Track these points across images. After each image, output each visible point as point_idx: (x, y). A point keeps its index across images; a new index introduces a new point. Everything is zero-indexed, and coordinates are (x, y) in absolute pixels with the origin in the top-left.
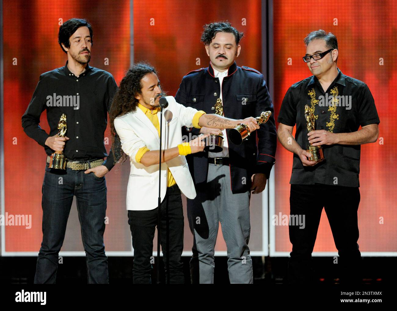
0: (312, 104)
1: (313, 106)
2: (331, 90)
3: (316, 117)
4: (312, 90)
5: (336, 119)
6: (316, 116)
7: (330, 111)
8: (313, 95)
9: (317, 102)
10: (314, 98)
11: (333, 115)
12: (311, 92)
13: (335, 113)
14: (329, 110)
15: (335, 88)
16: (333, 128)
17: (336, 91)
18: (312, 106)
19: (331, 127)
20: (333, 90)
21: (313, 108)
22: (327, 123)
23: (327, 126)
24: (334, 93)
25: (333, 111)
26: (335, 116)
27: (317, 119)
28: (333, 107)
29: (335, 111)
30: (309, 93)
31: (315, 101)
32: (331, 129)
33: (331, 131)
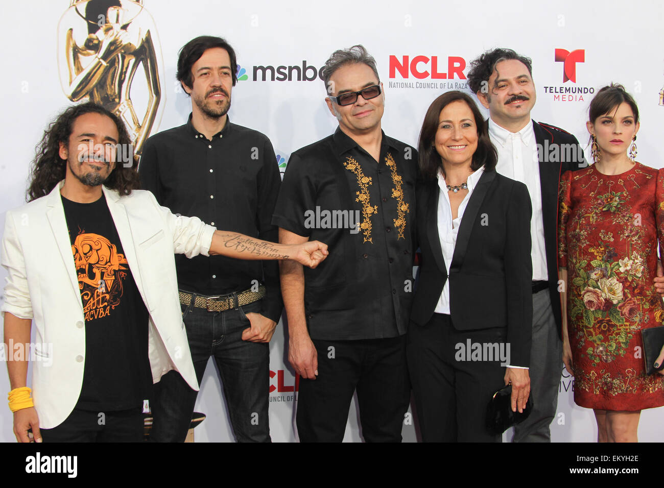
0: (361, 185)
1: (365, 190)
2: (386, 159)
3: (375, 210)
5: (406, 212)
6: (374, 208)
7: (396, 198)
9: (370, 181)
10: (361, 174)
13: (403, 200)
14: (393, 196)
15: (388, 155)
16: (403, 228)
17: (392, 161)
18: (363, 189)
19: (401, 226)
21: (366, 193)
22: (395, 220)
23: (394, 225)
24: (390, 165)
25: (399, 197)
26: (404, 208)
27: (376, 212)
28: (398, 190)
29: (402, 198)
30: (346, 166)
31: (365, 180)
32: (400, 231)
33: (401, 235)
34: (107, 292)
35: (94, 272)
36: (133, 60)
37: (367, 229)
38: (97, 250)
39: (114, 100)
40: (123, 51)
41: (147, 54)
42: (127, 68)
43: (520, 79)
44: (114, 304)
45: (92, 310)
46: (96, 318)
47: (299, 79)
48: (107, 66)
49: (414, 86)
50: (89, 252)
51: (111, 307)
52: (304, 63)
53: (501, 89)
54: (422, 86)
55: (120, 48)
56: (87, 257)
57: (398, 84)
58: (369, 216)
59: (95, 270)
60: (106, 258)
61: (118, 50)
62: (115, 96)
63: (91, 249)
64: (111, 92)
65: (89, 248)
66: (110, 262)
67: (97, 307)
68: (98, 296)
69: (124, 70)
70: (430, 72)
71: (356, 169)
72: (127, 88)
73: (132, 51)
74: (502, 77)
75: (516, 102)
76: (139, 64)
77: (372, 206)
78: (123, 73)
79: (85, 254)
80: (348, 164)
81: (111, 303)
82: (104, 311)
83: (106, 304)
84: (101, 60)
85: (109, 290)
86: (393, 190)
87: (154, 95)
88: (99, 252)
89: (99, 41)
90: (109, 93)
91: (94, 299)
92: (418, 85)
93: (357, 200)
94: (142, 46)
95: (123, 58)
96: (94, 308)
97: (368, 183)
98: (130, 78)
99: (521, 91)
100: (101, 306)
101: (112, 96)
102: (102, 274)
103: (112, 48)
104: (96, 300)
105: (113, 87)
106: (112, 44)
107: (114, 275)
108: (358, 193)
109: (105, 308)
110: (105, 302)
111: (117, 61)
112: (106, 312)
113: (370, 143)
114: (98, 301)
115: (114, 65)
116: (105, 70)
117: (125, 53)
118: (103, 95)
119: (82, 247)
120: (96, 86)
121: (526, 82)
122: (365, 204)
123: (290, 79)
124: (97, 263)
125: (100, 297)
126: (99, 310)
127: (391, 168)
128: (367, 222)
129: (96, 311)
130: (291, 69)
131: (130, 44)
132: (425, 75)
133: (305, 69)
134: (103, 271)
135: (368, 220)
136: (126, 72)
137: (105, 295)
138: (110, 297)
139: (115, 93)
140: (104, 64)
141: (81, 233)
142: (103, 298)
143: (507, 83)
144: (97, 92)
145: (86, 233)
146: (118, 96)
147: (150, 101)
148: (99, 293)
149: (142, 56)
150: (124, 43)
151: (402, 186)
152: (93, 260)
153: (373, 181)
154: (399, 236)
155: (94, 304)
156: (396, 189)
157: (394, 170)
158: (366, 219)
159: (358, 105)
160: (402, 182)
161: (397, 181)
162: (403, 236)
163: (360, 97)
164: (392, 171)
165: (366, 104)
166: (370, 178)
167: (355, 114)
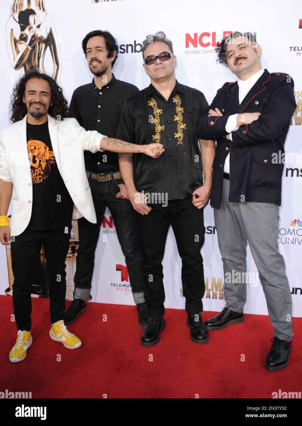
0: (155, 114)
1: (158, 117)
2: (174, 99)
3: (163, 128)
5: (183, 129)
6: (162, 127)
7: (177, 121)
8: (155, 105)
9: (161, 112)
10: (156, 108)
11: (180, 124)
13: (181, 122)
14: (175, 120)
16: (182, 138)
17: (178, 99)
18: (156, 116)
19: (180, 137)
21: (158, 118)
22: (175, 134)
23: (175, 137)
24: (176, 102)
25: (179, 120)
26: (183, 126)
27: (163, 129)
28: (179, 116)
29: (181, 120)
30: (149, 103)
31: (158, 111)
32: (180, 140)
33: (180, 142)
34: (42, 171)
35: (36, 160)
36: (44, 46)
37: (158, 139)
38: (38, 149)
39: (36, 68)
40: (39, 41)
41: (51, 42)
42: (41, 50)
45: (34, 179)
46: (36, 183)
47: (132, 52)
48: (31, 50)
49: (201, 52)
50: (34, 149)
51: (43, 178)
52: (135, 42)
54: (206, 52)
55: (37, 39)
56: (32, 152)
57: (191, 52)
58: (159, 131)
59: (36, 159)
60: (43, 153)
61: (36, 40)
62: (37, 66)
63: (35, 148)
64: (34, 64)
65: (34, 148)
66: (44, 155)
67: (36, 178)
68: (37, 172)
69: (40, 51)
70: (211, 42)
71: (154, 105)
72: (42, 62)
73: (43, 40)
76: (47, 48)
77: (161, 125)
78: (40, 53)
79: (32, 150)
80: (151, 102)
81: (44, 176)
82: (40, 180)
83: (41, 176)
84: (28, 47)
85: (43, 170)
86: (175, 116)
87: (56, 65)
88: (39, 149)
89: (27, 36)
90: (33, 64)
92: (203, 51)
93: (152, 123)
94: (48, 37)
95: (39, 44)
97: (160, 113)
98: (43, 56)
100: (38, 177)
101: (35, 66)
102: (40, 161)
103: (33, 39)
104: (36, 174)
105: (35, 61)
106: (33, 36)
107: (46, 162)
108: (153, 119)
109: (40, 178)
110: (41, 175)
111: (36, 46)
112: (41, 180)
113: (165, 88)
114: (37, 175)
115: (35, 48)
116: (30, 52)
117: (40, 41)
118: (30, 66)
119: (30, 147)
120: (27, 61)
122: (157, 125)
123: (127, 52)
124: (38, 155)
125: (38, 173)
127: (177, 104)
128: (158, 135)
130: (127, 46)
131: (42, 36)
132: (208, 44)
133: (135, 46)
134: (41, 160)
135: (158, 134)
136: (41, 53)
137: (41, 172)
138: (43, 173)
139: (36, 65)
140: (30, 48)
141: (30, 140)
142: (40, 173)
144: (28, 64)
145: (33, 140)
146: (38, 67)
147: (54, 69)
148: (37, 171)
149: (49, 43)
150: (39, 36)
151: (182, 114)
152: (36, 154)
153: (163, 112)
154: (178, 143)
155: (34, 176)
156: (177, 116)
157: (178, 105)
158: (157, 133)
159: (157, 64)
160: (183, 112)
161: (179, 111)
162: (181, 143)
163: (158, 59)
164: (177, 106)
165: (161, 63)
166: (161, 110)
167: (155, 70)
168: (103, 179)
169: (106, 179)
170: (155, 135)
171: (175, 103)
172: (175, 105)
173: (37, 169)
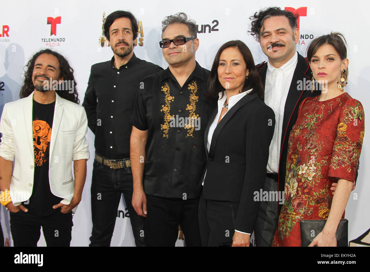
0: (166, 101)
1: (168, 104)
2: (190, 85)
3: (173, 117)
4: (165, 85)
7: (189, 110)
8: (167, 91)
9: (173, 99)
10: (169, 94)
11: (193, 115)
12: (164, 87)
13: (194, 112)
14: (187, 109)
15: (193, 83)
16: (192, 130)
17: (195, 86)
18: (167, 104)
20: (191, 85)
21: (168, 106)
23: (185, 128)
24: (192, 89)
25: (192, 110)
26: (194, 117)
28: (192, 106)
29: (194, 110)
30: (162, 89)
31: (170, 98)
32: (190, 132)
33: (190, 135)
34: (43, 153)
35: (40, 141)
37: (166, 129)
43: (279, 31)
44: (45, 160)
46: (38, 165)
53: (266, 38)
56: (37, 133)
58: (169, 121)
60: (46, 134)
63: (40, 129)
65: (39, 128)
66: (47, 137)
67: (39, 160)
68: (41, 154)
74: (266, 30)
75: (275, 48)
77: (171, 115)
79: (37, 131)
81: (44, 159)
86: (188, 105)
91: (38, 156)
93: (161, 110)
96: (37, 160)
97: (171, 101)
99: (278, 40)
100: (41, 160)
104: (39, 156)
107: (47, 144)
108: (163, 106)
113: (181, 74)
119: (35, 127)
121: (284, 33)
122: (166, 113)
126: (40, 162)
127: (192, 91)
128: (166, 125)
129: (38, 162)
138: (44, 156)
143: (269, 34)
145: (39, 119)
148: (41, 153)
151: (196, 103)
152: (40, 135)
153: (175, 99)
154: (188, 135)
155: (38, 158)
156: (190, 105)
157: (194, 92)
158: (166, 122)
159: (170, 48)
160: (197, 101)
161: (193, 100)
162: (192, 135)
163: (172, 43)
164: (192, 93)
165: (175, 48)
166: (174, 97)
167: (169, 54)
168: (115, 166)
169: (117, 166)
170: (163, 124)
171: (190, 90)
172: (189, 92)
173: (41, 151)
